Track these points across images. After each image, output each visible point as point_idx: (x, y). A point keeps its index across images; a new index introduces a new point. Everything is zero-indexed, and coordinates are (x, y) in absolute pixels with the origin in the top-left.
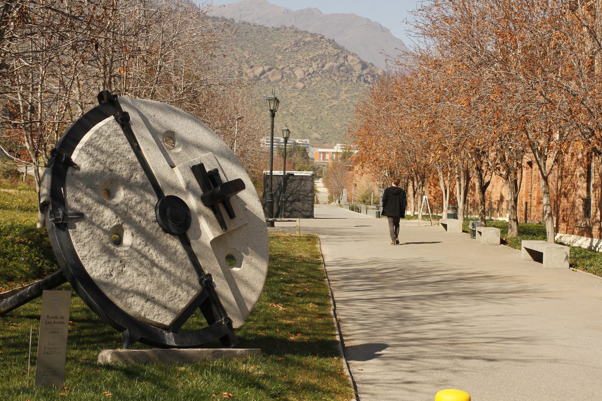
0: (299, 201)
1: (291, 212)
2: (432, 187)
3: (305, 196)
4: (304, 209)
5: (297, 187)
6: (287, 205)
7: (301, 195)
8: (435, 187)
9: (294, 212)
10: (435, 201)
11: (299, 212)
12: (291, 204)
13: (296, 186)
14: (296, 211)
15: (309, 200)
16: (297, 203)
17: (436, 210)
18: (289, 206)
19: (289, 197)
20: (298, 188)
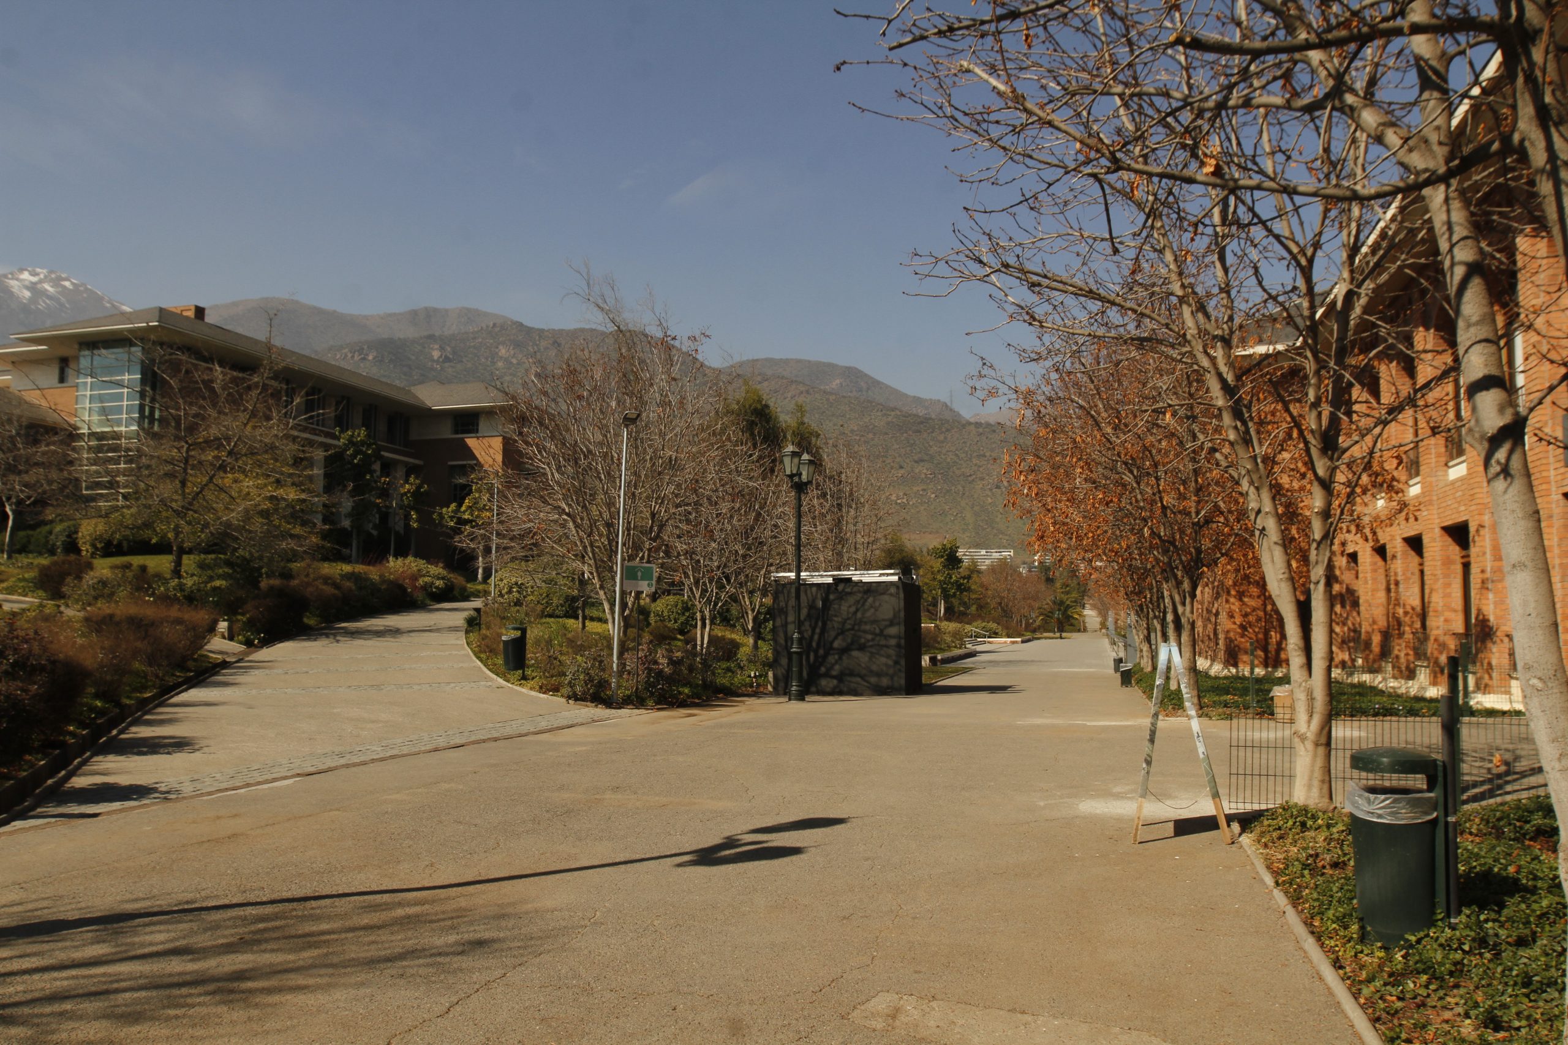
0: (862, 648)
1: (840, 678)
2: (1232, 600)
3: (876, 635)
4: (874, 668)
5: (855, 613)
6: (831, 659)
7: (865, 632)
8: (1240, 600)
9: (849, 678)
10: (1243, 636)
11: (862, 677)
12: (840, 658)
13: (853, 609)
14: (852, 674)
15: (887, 647)
16: (855, 653)
17: (1245, 658)
18: (836, 662)
19: (836, 638)
20: (859, 615)
